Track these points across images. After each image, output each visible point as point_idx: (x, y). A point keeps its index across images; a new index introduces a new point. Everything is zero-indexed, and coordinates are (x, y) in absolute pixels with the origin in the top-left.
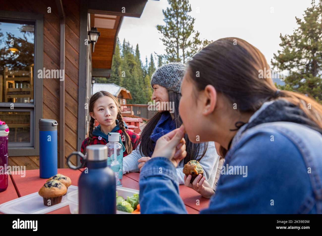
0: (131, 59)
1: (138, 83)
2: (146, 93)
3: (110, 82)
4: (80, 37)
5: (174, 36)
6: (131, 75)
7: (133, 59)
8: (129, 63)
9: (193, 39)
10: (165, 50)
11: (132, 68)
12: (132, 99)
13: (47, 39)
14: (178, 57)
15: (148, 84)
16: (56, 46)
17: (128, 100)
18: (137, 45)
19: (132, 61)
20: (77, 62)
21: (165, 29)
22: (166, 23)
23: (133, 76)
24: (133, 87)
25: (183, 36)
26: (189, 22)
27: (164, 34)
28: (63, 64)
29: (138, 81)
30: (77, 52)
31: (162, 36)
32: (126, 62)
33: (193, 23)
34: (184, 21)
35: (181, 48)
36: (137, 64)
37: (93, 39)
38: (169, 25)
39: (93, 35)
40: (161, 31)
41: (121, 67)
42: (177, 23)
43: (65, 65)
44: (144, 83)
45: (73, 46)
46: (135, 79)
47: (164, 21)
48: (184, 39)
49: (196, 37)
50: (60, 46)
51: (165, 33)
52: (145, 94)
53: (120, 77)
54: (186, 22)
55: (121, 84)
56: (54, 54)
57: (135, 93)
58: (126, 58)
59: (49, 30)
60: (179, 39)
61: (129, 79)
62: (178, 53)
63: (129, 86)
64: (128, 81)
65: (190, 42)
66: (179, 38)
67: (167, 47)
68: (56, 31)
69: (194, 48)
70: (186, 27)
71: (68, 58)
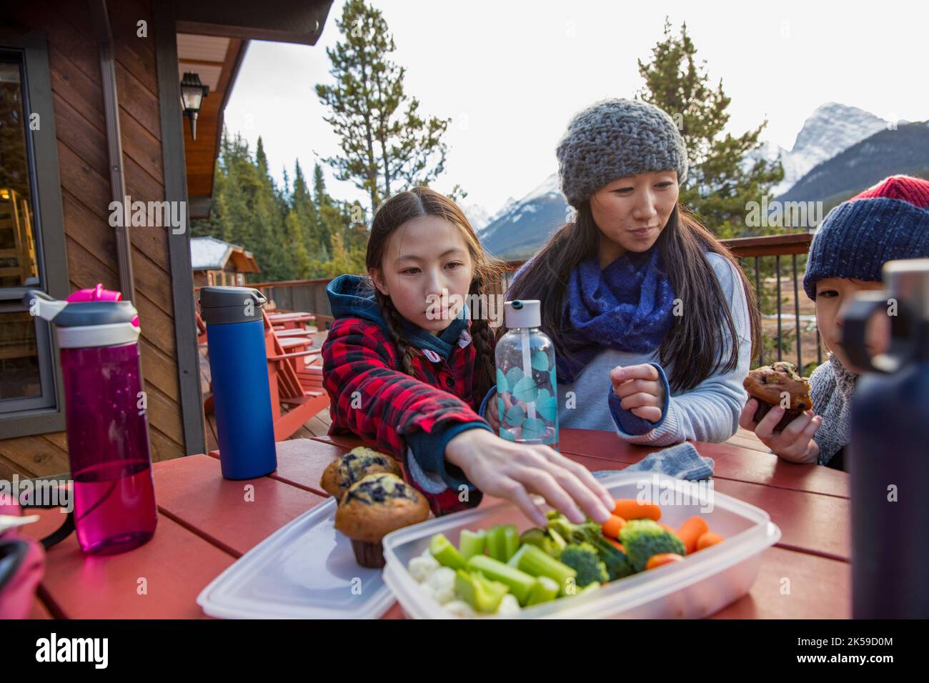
0: (248, 175)
1: (270, 233)
2: (292, 256)
3: (200, 233)
4: (161, 96)
5: (358, 112)
6: (250, 214)
7: (254, 175)
8: (243, 184)
9: (405, 116)
10: (339, 145)
11: (253, 196)
12: (259, 271)
13: (63, 102)
14: (371, 159)
15: (294, 232)
16: (92, 124)
17: (249, 275)
18: (260, 141)
19: (250, 178)
20: (157, 166)
21: (337, 93)
22: (336, 80)
23: (257, 215)
24: (258, 242)
25: (380, 110)
26: (393, 77)
27: (334, 106)
28: (119, 171)
29: (270, 228)
30: (155, 138)
31: (328, 111)
32: (235, 183)
33: (402, 79)
34: (380, 74)
35: (377, 139)
36: (262, 185)
37: (190, 105)
38: (343, 83)
39: (191, 94)
40: (327, 98)
41: (225, 195)
42: (364, 79)
43: (125, 174)
44: (286, 232)
45: (143, 122)
46: (263, 222)
47: (330, 75)
48: (382, 117)
49: (410, 112)
50: (104, 123)
51: (337, 104)
52: (290, 258)
53: (222, 221)
54: (384, 76)
55: (229, 238)
56: (88, 146)
57: (264, 257)
58: (234, 172)
59: (66, 78)
60: (371, 118)
61: (246, 224)
62: (370, 152)
63: (248, 240)
64: (244, 228)
65: (397, 123)
66: (371, 114)
67: (342, 137)
68: (90, 82)
69: (408, 138)
70: (386, 89)
71: (131, 156)
